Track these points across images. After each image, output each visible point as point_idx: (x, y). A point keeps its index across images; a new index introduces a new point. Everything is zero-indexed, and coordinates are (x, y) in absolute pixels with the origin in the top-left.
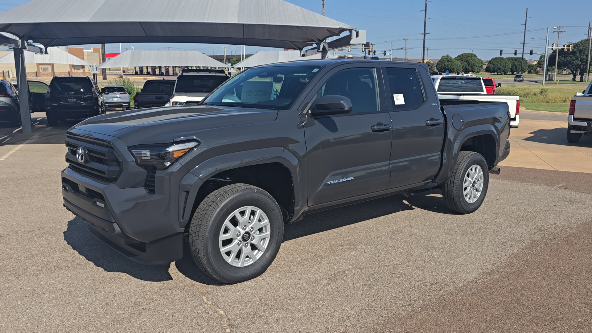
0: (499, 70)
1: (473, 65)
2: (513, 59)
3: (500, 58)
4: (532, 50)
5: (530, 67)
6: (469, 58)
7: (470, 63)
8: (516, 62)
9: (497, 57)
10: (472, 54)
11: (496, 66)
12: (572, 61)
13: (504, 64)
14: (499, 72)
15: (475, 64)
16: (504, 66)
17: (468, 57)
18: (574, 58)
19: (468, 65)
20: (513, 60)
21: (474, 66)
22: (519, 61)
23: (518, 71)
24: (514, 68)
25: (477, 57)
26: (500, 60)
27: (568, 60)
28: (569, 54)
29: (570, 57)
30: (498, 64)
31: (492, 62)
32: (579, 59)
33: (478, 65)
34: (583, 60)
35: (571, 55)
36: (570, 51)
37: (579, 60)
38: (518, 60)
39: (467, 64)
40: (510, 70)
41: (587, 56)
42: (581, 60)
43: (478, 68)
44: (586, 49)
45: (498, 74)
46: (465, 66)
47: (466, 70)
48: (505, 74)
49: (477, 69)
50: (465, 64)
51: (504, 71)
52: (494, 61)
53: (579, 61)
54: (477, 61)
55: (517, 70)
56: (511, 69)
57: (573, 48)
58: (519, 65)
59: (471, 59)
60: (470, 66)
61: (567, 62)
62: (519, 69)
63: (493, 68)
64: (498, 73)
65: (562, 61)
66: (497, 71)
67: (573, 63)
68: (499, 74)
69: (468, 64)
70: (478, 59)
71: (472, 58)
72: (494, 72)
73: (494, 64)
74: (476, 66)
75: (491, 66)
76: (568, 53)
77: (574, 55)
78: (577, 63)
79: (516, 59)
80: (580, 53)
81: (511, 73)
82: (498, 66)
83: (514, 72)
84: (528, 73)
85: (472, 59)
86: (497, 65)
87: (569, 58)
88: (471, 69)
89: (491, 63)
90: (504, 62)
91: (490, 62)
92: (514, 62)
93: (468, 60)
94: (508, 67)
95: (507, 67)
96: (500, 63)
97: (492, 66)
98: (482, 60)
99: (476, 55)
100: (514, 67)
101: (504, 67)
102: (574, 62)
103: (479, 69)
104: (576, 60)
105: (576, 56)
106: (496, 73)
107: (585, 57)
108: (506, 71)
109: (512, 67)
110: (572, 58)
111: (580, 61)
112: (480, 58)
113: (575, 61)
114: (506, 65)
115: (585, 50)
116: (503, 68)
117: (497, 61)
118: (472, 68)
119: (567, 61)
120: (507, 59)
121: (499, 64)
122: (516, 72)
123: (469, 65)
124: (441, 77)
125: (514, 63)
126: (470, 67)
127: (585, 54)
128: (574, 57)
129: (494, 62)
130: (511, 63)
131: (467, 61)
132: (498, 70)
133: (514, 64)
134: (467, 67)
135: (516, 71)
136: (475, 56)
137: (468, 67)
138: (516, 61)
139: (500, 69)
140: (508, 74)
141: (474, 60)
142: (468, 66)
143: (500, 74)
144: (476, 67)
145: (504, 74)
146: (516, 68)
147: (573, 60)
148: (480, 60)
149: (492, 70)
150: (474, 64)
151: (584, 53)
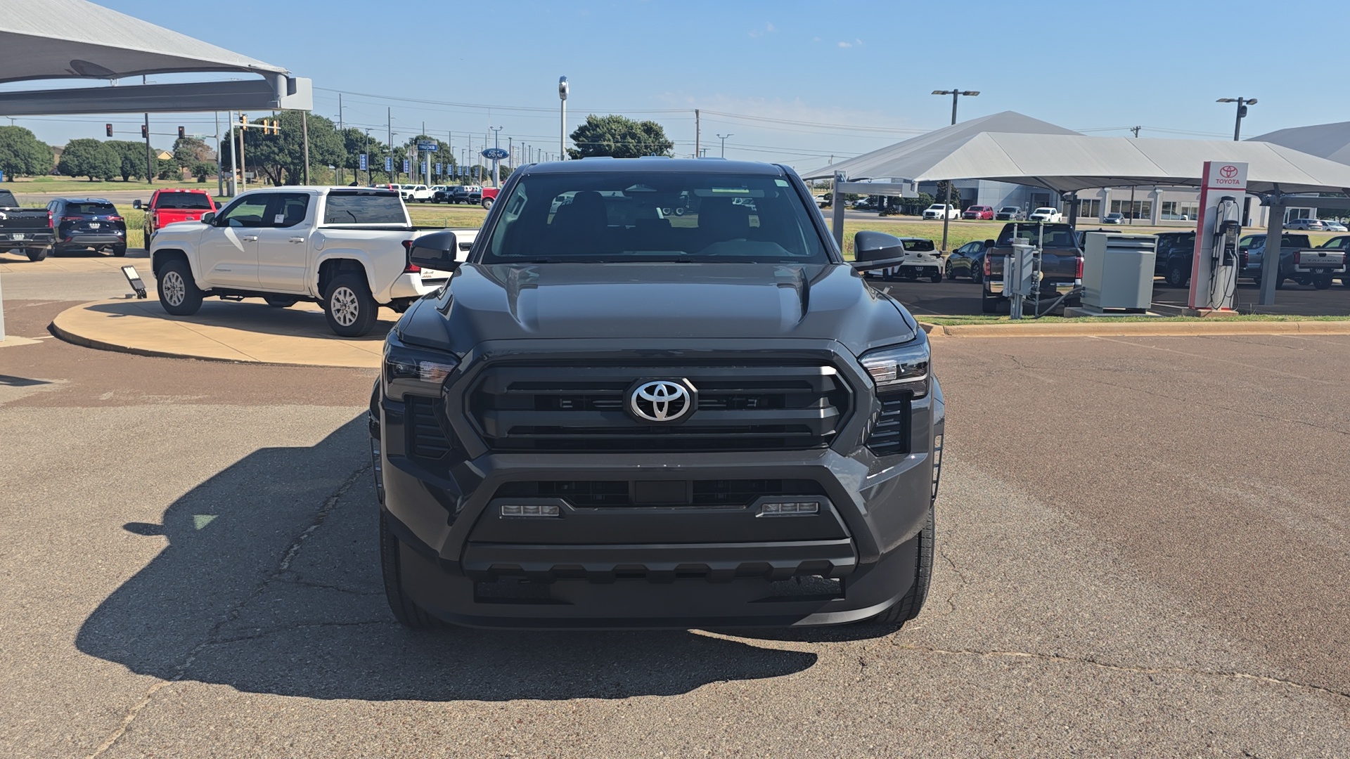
0: (94, 169)
1: (29, 157)
2: (123, 146)
3: (92, 142)
4: (183, 127)
5: (162, 165)
6: (12, 138)
7: (19, 151)
8: (130, 152)
9: (83, 140)
10: (20, 130)
11: (84, 161)
12: (272, 155)
13: (105, 157)
14: (93, 176)
15: (33, 154)
16: (105, 160)
17: (11, 136)
18: (276, 150)
19: (15, 157)
20: (122, 148)
21: (32, 159)
22: (137, 150)
23: (138, 173)
24: (129, 166)
25: (34, 137)
26: (92, 147)
27: (264, 152)
28: (264, 140)
29: (268, 146)
30: (89, 156)
31: (73, 152)
32: (286, 151)
33: (39, 156)
34: (293, 154)
35: (268, 143)
36: (266, 133)
37: (287, 153)
38: (135, 149)
39: (12, 154)
40: (119, 171)
41: (301, 145)
42: (290, 153)
43: (42, 165)
44: (295, 131)
45: (91, 181)
46: (6, 158)
47: (10, 169)
48: (109, 179)
49: (38, 167)
50: (6, 154)
51: (106, 173)
52: (77, 148)
53: (286, 155)
54: (37, 148)
55: (135, 171)
56: (121, 168)
57: (280, 128)
58: (139, 160)
59: (19, 140)
60: (22, 159)
61: (263, 157)
62: (139, 170)
63: (77, 166)
64: (91, 178)
65: (252, 155)
66: (89, 172)
67: (274, 158)
68: (94, 179)
69: (15, 154)
70: (38, 142)
71: (23, 140)
72: (81, 174)
73: (79, 156)
74: (35, 159)
75: (72, 162)
76: (261, 138)
77: (275, 143)
78: (283, 159)
79: (128, 146)
80: (285, 139)
81: (121, 178)
82: (90, 160)
83: (129, 175)
84: (159, 179)
85: (21, 142)
86: (88, 158)
87: (265, 148)
88: (24, 166)
89: (69, 154)
90: (103, 153)
91: (66, 151)
92: (127, 152)
93: (12, 143)
94: (114, 165)
95: (112, 165)
96: (92, 152)
97: (74, 161)
98: (48, 144)
99: (31, 132)
100: (126, 163)
101: (104, 163)
102: (277, 158)
103: (43, 167)
104: (280, 152)
105: (278, 144)
106: (86, 178)
107: (296, 147)
108: (112, 174)
109: (123, 163)
110: (270, 148)
111: (288, 156)
112: (42, 141)
113: (278, 155)
114: (109, 158)
115: (295, 134)
116: (102, 165)
117: (86, 148)
118: (25, 163)
119: (262, 154)
120: (109, 145)
121: (91, 155)
122: (133, 175)
123: (18, 156)
124: (326, 189)
125: (125, 154)
126: (20, 161)
127: (296, 142)
128: (275, 147)
129: (77, 150)
130: (119, 154)
131: (9, 145)
132: (91, 170)
133: (126, 158)
134: (13, 161)
135: (133, 173)
136: (28, 133)
137: (16, 162)
138: (130, 149)
139: (96, 167)
140: (114, 181)
141: (29, 145)
142: (13, 159)
143: (98, 180)
144: (34, 162)
145: (106, 180)
146: (133, 165)
147: (274, 152)
148: (44, 144)
149: (76, 170)
150: (29, 154)
151: (293, 139)
